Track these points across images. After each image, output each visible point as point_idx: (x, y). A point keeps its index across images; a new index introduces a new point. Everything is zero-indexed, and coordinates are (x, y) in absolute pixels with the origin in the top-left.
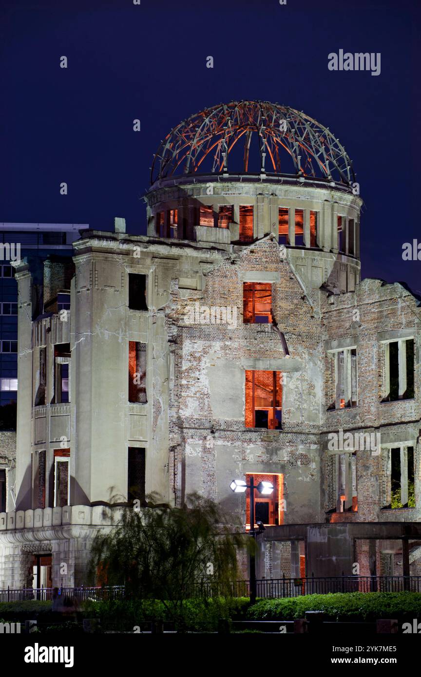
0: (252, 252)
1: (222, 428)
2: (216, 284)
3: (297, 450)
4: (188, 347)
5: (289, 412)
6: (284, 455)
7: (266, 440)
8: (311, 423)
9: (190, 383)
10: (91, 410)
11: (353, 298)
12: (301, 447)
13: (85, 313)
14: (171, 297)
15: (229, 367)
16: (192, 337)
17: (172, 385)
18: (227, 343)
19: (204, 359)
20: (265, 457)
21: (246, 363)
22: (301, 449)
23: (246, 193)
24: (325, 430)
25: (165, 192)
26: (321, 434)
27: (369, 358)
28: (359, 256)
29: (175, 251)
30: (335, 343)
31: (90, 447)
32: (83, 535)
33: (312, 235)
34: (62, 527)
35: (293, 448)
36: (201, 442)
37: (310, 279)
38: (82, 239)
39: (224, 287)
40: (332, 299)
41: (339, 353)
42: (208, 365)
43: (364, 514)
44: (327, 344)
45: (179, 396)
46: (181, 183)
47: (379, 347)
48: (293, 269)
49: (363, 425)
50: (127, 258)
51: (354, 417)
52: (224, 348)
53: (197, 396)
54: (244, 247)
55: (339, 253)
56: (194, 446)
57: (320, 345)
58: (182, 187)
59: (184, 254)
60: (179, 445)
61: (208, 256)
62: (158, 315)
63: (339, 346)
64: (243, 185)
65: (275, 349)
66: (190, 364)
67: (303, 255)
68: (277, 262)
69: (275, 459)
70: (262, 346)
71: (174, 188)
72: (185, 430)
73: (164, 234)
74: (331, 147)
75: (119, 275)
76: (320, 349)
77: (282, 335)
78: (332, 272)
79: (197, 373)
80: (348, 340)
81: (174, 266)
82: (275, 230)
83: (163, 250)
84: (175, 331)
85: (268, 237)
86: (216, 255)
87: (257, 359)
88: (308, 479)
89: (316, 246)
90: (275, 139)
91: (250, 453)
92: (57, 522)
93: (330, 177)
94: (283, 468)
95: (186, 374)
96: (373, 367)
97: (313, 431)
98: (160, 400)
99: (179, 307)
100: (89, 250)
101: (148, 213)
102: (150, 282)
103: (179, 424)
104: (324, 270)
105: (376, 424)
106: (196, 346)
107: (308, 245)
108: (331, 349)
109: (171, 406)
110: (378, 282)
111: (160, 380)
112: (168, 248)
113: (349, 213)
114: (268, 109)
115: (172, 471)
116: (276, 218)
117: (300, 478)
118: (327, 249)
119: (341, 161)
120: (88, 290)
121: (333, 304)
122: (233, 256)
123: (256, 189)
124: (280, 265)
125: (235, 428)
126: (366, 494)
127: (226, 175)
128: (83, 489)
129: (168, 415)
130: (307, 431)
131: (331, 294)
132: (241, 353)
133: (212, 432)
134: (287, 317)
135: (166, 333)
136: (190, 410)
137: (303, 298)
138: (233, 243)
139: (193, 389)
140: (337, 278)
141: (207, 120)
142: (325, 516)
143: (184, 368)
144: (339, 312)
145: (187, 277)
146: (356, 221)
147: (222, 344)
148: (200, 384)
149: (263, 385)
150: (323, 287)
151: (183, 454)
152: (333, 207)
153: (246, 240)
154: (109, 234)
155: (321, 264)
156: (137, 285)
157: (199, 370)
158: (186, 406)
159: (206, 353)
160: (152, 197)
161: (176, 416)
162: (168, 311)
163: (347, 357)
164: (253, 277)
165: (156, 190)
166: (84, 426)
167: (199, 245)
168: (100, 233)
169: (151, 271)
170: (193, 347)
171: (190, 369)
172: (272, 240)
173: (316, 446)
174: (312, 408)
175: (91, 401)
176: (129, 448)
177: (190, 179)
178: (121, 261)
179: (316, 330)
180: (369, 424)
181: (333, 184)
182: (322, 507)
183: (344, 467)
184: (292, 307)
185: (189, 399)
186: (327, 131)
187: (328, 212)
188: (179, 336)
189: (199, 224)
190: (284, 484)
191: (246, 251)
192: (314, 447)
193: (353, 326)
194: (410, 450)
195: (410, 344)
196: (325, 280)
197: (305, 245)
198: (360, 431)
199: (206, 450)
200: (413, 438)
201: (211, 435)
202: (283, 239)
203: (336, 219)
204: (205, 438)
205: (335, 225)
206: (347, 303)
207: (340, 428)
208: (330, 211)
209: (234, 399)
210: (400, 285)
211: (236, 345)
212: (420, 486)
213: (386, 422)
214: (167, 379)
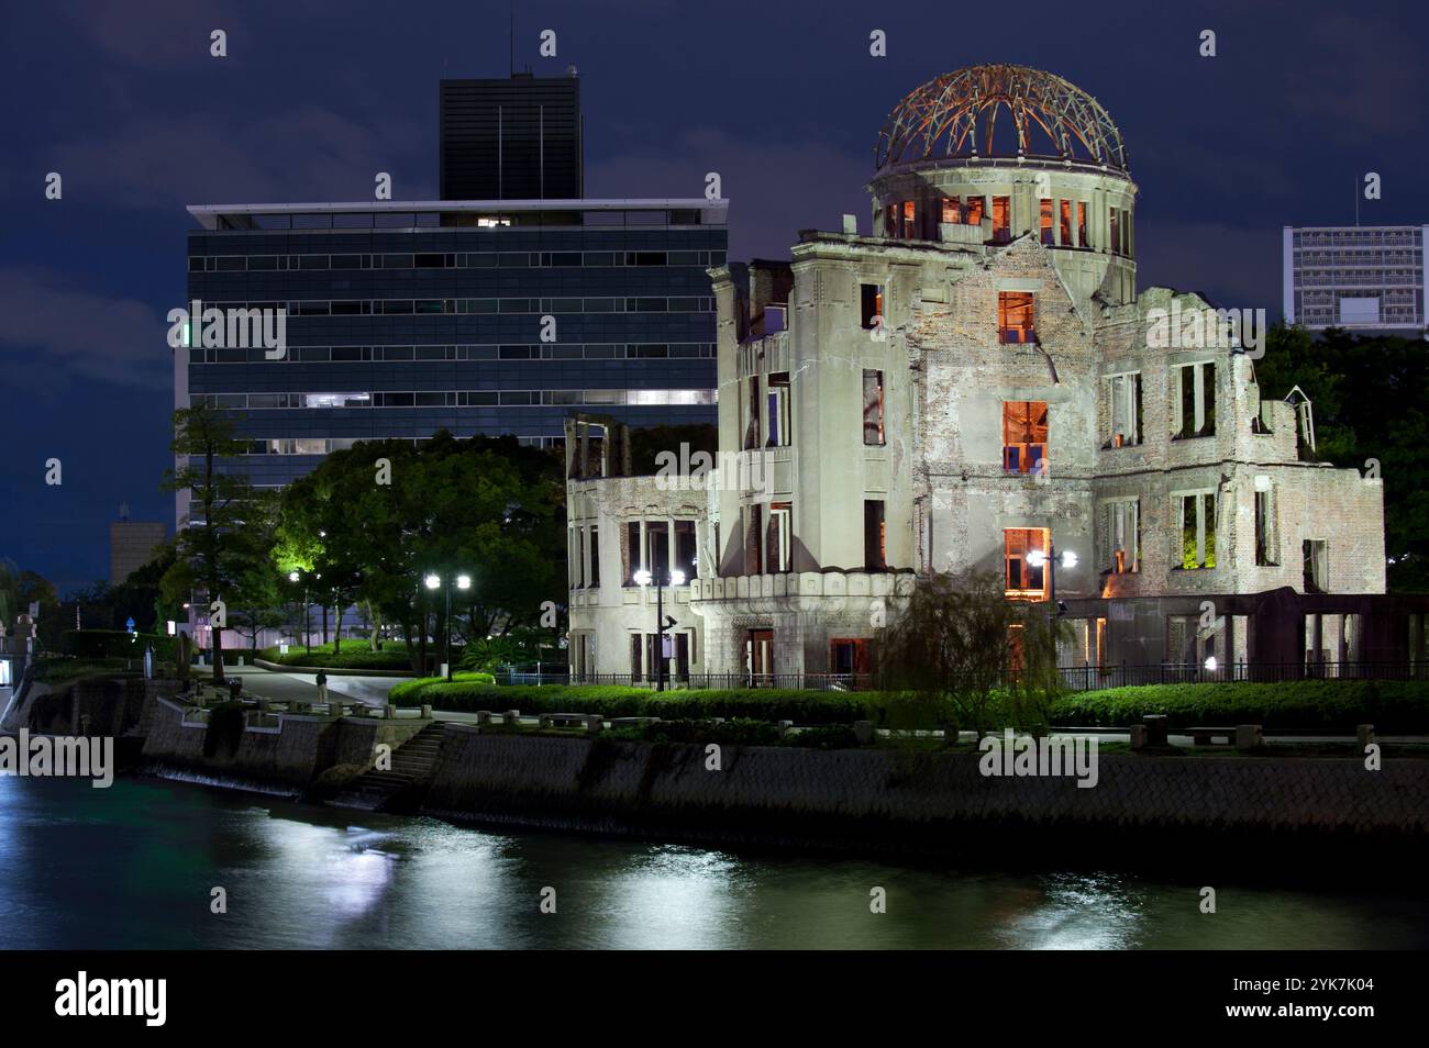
0: (1009, 254)
1: (975, 473)
2: (966, 295)
3: (1066, 498)
4: (934, 374)
5: (1057, 453)
6: (1051, 506)
7: (1030, 488)
8: (1082, 466)
9: (936, 419)
10: (818, 456)
11: (1133, 310)
12: (1070, 495)
13: (808, 335)
14: (912, 313)
15: (983, 396)
16: (939, 362)
17: (915, 422)
18: (980, 368)
19: (953, 389)
20: (1027, 509)
21: (1002, 393)
22: (1070, 497)
23: (1001, 180)
24: (1099, 473)
25: (898, 180)
26: (1095, 477)
27: (1156, 385)
28: (1135, 257)
29: (917, 255)
30: (1112, 366)
31: (819, 501)
32: (813, 607)
33: (1081, 232)
34: (786, 598)
35: (1062, 497)
36: (951, 491)
37: (1079, 286)
38: (802, 242)
39: (975, 299)
40: (1107, 312)
41: (1116, 379)
42: (958, 396)
43: (1150, 576)
44: (1102, 368)
45: (923, 435)
46: (918, 169)
47: (1170, 372)
48: (1059, 274)
49: (1148, 467)
50: (858, 265)
51: (1138, 458)
52: (978, 374)
53: (945, 435)
54: (1000, 248)
55: (1113, 254)
56: (942, 497)
57: (1092, 369)
58: (920, 174)
59: (928, 259)
60: (925, 496)
61: (956, 260)
62: (898, 335)
63: (1116, 370)
64: (996, 170)
65: (1039, 374)
66: (936, 396)
67: (1070, 257)
68: (1039, 266)
69: (1040, 510)
70: (1023, 371)
71: (910, 175)
72: (931, 478)
73: (898, 232)
74: (1098, 121)
75: (849, 286)
76: (1092, 373)
77: (1049, 357)
78: (1106, 277)
79: (945, 406)
80: (1129, 364)
81: (915, 273)
82: (1036, 226)
83: (901, 254)
84: (917, 354)
85: (1028, 235)
86: (966, 260)
87: (1017, 388)
88: (1081, 535)
89: (1085, 246)
91: (1009, 504)
92: (780, 591)
93: (1099, 160)
94: (1049, 522)
95: (932, 408)
96: (1163, 397)
97: (1084, 475)
98: (902, 442)
99: (922, 325)
100: (813, 256)
101: (874, 206)
102: (883, 295)
103: (925, 471)
104: (1096, 275)
105: (1166, 467)
106: (943, 373)
107: (1076, 245)
108: (1107, 373)
109: (915, 449)
110: (1167, 292)
111: (901, 416)
112: (908, 251)
113: (1123, 204)
115: (917, 528)
116: (1038, 208)
117: (1070, 533)
118: (1099, 249)
119: (1111, 139)
120: (812, 306)
121: (1109, 318)
122: (987, 259)
123: (1013, 175)
124: (1044, 270)
125: (991, 473)
126: (1152, 552)
127: (975, 159)
128: (811, 552)
129: (911, 460)
130: (1077, 475)
131: (1105, 306)
132: (997, 381)
133: (964, 479)
134: (1052, 335)
135: (907, 357)
136: (937, 453)
137: (1071, 311)
138: (985, 243)
139: (941, 427)
140: (1111, 284)
141: (948, 90)
142: (1099, 578)
143: (929, 401)
144: (1117, 328)
145: (931, 287)
146: (1130, 213)
147: (974, 370)
148: (948, 420)
149: (1013, 416)
150: (1095, 297)
151: (930, 507)
152: (1104, 196)
153: (1001, 238)
154: (836, 236)
155: (1092, 267)
156: (870, 298)
157: (947, 403)
158: (933, 448)
159: (955, 381)
160: (880, 186)
161: (920, 460)
162: (909, 330)
163: (1128, 384)
164: (1014, 286)
165: (887, 177)
166: (809, 475)
167: (946, 247)
168: (826, 235)
169: (887, 280)
170: (940, 375)
171: (937, 401)
172: (1033, 239)
173: (1088, 493)
174: (1083, 447)
175: (818, 443)
176: (865, 500)
177: (929, 163)
178: (853, 269)
179: (1088, 350)
180: (1157, 467)
181: (1104, 168)
182: (1096, 567)
183: (1120, 518)
184: (1059, 322)
185: (937, 439)
186: (1093, 103)
187: (1099, 203)
188: (923, 361)
189: (943, 221)
190: (1051, 540)
191: (1001, 253)
192: (1086, 494)
193: (1134, 346)
194: (1209, 499)
195: (1209, 370)
196: (1096, 288)
197: (1072, 244)
198: (1145, 476)
199: (956, 501)
200: (1214, 485)
201: (962, 483)
202: (1047, 237)
203: (1108, 212)
204: (956, 487)
205: (1108, 218)
206: (1128, 315)
207: (1119, 471)
208: (1101, 201)
209: (989, 438)
210: (1196, 296)
211: (990, 370)
212: (1222, 540)
213: (1179, 464)
214: (910, 415)
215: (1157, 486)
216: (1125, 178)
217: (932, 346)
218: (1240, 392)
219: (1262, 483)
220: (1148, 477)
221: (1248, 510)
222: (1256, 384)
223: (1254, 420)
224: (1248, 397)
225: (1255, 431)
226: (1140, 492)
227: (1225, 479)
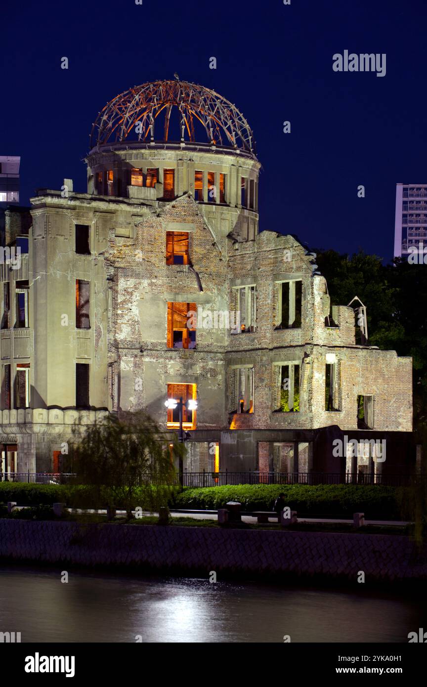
0: (173, 207)
1: (149, 348)
2: (144, 233)
3: (207, 365)
4: (122, 284)
5: (202, 335)
6: (198, 370)
7: (184, 358)
8: (219, 344)
9: (124, 313)
10: (46, 335)
11: (254, 246)
12: (210, 363)
13: (41, 257)
14: (109, 244)
15: (155, 299)
16: (126, 276)
17: (110, 314)
18: (153, 281)
19: (135, 294)
20: (182, 371)
21: (167, 296)
22: (211, 364)
23: (169, 159)
24: (229, 349)
25: (103, 156)
26: (227, 352)
27: (266, 295)
28: (257, 209)
29: (112, 206)
30: (238, 281)
31: (46, 363)
32: (42, 431)
33: (221, 193)
34: (25, 424)
35: (205, 364)
36: (132, 359)
37: (219, 229)
38: (38, 196)
39: (151, 236)
40: (237, 246)
41: (241, 289)
42: (138, 298)
43: (259, 416)
44: (233, 282)
45: (115, 323)
46: (116, 149)
47: (274, 286)
48: (206, 221)
49: (260, 347)
50: (74, 212)
51: (253, 340)
52: (151, 284)
53: (130, 323)
54: (167, 203)
55: (243, 208)
56: (127, 362)
57: (226, 282)
58: (117, 152)
59: (119, 209)
60: (115, 362)
61: (139, 210)
62: (99, 258)
63: (242, 284)
64: (166, 152)
65: (191, 285)
66: (124, 298)
67: (214, 210)
68: (193, 215)
69: (190, 372)
70: (181, 283)
71: (110, 153)
72: (120, 350)
73: (102, 191)
74: (236, 120)
75: (67, 226)
76: (227, 285)
77: (197, 274)
78: (237, 223)
79: (130, 305)
80: (249, 280)
81: (111, 218)
82: (192, 190)
83: (102, 205)
84: (112, 271)
85: (186, 195)
86: (145, 210)
87: (176, 294)
88: (216, 388)
89: (224, 202)
90: (190, 111)
91: (171, 368)
92: (21, 421)
93: (236, 146)
94: (196, 380)
95: (121, 305)
96: (269, 301)
97: (220, 350)
98: (101, 326)
99: (116, 252)
100: (44, 205)
101: (88, 172)
102: (92, 232)
103: (116, 345)
104: (231, 222)
105: (271, 347)
106: (128, 283)
107: (218, 202)
108: (236, 286)
109: (109, 331)
110: (274, 234)
111: (101, 310)
112: (107, 204)
113: (251, 175)
114: (186, 87)
115: (110, 382)
116: (193, 176)
117: (210, 387)
118: (233, 205)
119: (244, 131)
120: (43, 238)
121: (237, 250)
122: (158, 210)
123: (177, 155)
124: (196, 218)
125: (159, 348)
126: (261, 400)
127: (153, 144)
128: (41, 395)
129: (107, 338)
130: (215, 350)
131: (236, 241)
132: (164, 289)
133: (142, 351)
134: (200, 260)
135: (105, 273)
136: (125, 333)
137: (214, 245)
138: (158, 199)
139: (126, 318)
140: (241, 227)
141: (137, 97)
142: (228, 416)
143: (119, 301)
144: (242, 256)
145: (121, 227)
146: (255, 181)
147: (149, 282)
148: (132, 314)
149: (179, 311)
150: (230, 236)
151: (119, 369)
152: (238, 170)
153: (169, 196)
154: (59, 193)
155: (228, 216)
156: (82, 233)
157: (131, 303)
158: (121, 331)
159: (136, 288)
160: (92, 160)
161: (113, 339)
162: (106, 255)
163: (248, 293)
164: (175, 228)
165: (96, 153)
166: (41, 347)
167: (131, 201)
168: (53, 192)
169: (93, 222)
170: (126, 284)
171: (124, 301)
172: (189, 197)
173: (222, 362)
174: (219, 332)
175: (46, 327)
176: (77, 364)
177: (123, 146)
178: (70, 215)
179: (224, 270)
180: (265, 346)
181: (238, 152)
182: (226, 409)
183: (243, 378)
184: (205, 251)
185: (124, 326)
186: (233, 107)
187: (234, 174)
188: (116, 275)
189: (130, 184)
190: (197, 392)
191: (168, 206)
192: (220, 363)
193: (253, 269)
194: (297, 368)
195: (299, 285)
196: (231, 230)
197: (215, 201)
198: (257, 352)
199: (136, 365)
200: (299, 358)
201: (140, 354)
202: (198, 196)
203: (240, 180)
204: (136, 356)
205: (240, 185)
206: (249, 249)
207: (241, 348)
208: (235, 174)
209: (158, 326)
210: (292, 237)
211: (160, 282)
212: (304, 395)
213: (278, 345)
214: (106, 310)
215: (264, 358)
216: (252, 158)
217: (122, 265)
218: (318, 300)
219: (331, 358)
220: (259, 352)
221: (321, 375)
222: (328, 295)
223: (326, 318)
224: (323, 303)
225: (326, 324)
226: (254, 362)
227: (306, 355)
